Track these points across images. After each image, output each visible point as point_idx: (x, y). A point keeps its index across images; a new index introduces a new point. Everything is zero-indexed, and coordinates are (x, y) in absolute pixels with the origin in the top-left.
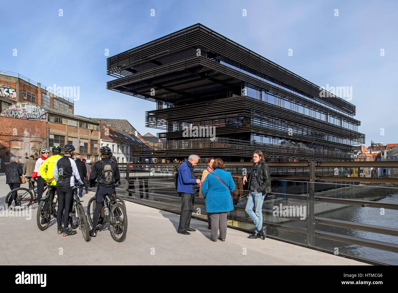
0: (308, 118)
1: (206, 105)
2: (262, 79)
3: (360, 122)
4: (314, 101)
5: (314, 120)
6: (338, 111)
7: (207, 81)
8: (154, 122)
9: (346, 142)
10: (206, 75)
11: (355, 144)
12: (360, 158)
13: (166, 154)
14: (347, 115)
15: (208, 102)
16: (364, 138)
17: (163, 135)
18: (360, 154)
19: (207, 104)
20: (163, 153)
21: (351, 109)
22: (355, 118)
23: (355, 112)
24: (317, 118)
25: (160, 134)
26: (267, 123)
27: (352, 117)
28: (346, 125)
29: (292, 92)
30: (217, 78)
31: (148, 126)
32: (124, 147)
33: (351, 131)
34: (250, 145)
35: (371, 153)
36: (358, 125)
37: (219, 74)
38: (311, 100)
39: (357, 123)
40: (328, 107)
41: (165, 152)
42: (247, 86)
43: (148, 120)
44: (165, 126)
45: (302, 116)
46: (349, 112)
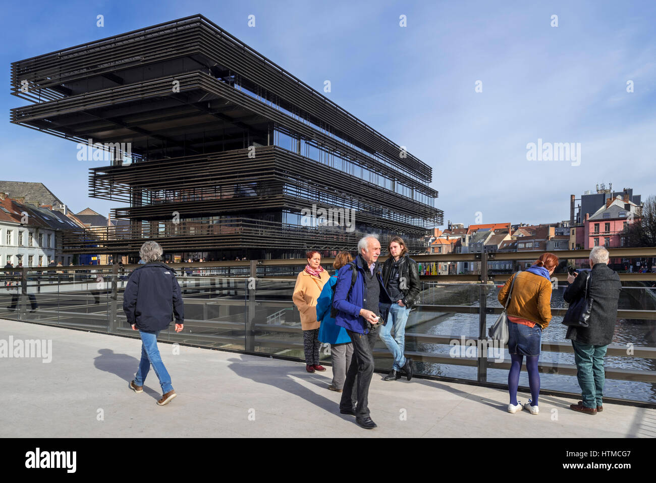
0: (368, 185)
1: (206, 160)
2: (302, 120)
3: (437, 192)
4: (377, 159)
5: (375, 188)
6: (408, 175)
7: (210, 117)
8: (106, 189)
9: (417, 222)
10: (209, 107)
11: (428, 224)
12: (434, 246)
13: (133, 246)
14: (421, 182)
15: (209, 155)
16: (442, 216)
17: (123, 213)
18: (433, 241)
19: (209, 158)
20: (126, 245)
21: (425, 171)
22: (431, 185)
23: (431, 177)
24: (379, 185)
25: (117, 210)
26: (307, 193)
27: (427, 184)
28: (420, 197)
29: (346, 143)
30: (226, 113)
31: (94, 196)
32: (43, 236)
33: (425, 206)
34: (281, 229)
35: (447, 239)
36: (434, 197)
37: (233, 106)
38: (372, 156)
39: (433, 193)
40: (395, 168)
41: (130, 244)
42: (278, 130)
43: (94, 185)
44: (127, 196)
45: (359, 182)
46: (423, 177)
